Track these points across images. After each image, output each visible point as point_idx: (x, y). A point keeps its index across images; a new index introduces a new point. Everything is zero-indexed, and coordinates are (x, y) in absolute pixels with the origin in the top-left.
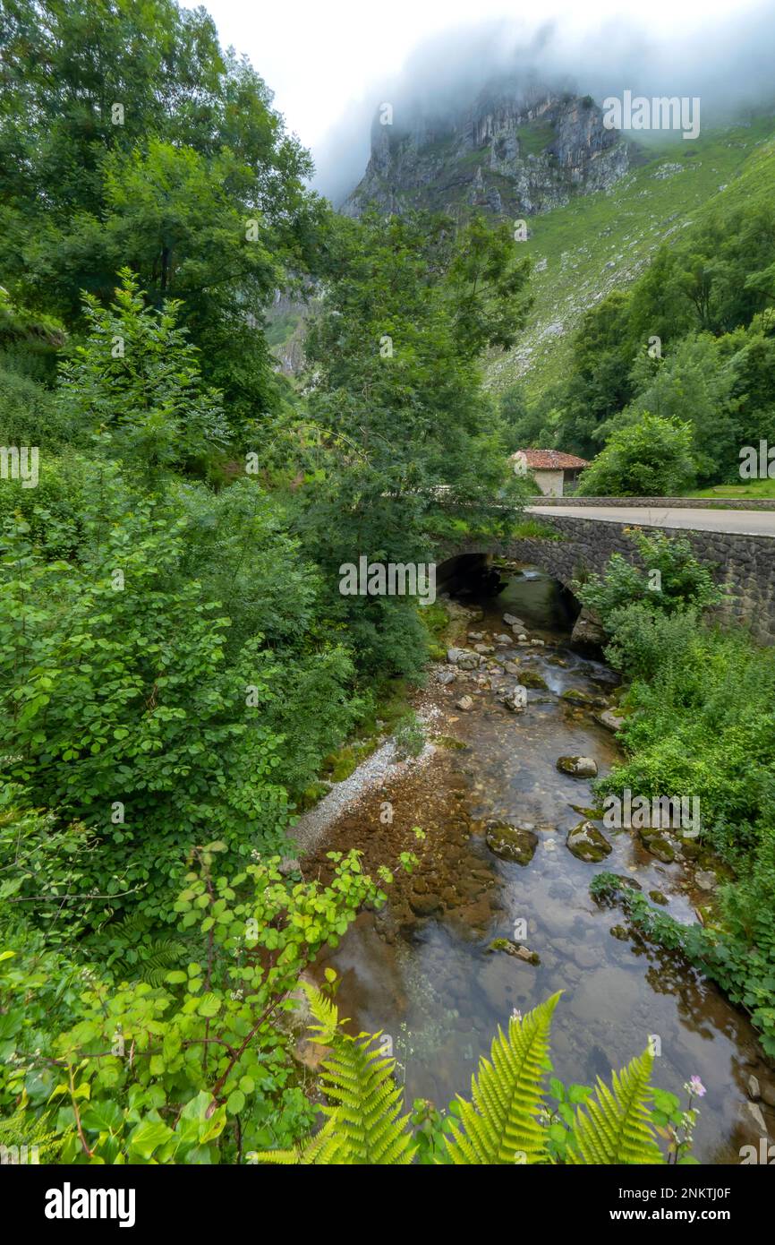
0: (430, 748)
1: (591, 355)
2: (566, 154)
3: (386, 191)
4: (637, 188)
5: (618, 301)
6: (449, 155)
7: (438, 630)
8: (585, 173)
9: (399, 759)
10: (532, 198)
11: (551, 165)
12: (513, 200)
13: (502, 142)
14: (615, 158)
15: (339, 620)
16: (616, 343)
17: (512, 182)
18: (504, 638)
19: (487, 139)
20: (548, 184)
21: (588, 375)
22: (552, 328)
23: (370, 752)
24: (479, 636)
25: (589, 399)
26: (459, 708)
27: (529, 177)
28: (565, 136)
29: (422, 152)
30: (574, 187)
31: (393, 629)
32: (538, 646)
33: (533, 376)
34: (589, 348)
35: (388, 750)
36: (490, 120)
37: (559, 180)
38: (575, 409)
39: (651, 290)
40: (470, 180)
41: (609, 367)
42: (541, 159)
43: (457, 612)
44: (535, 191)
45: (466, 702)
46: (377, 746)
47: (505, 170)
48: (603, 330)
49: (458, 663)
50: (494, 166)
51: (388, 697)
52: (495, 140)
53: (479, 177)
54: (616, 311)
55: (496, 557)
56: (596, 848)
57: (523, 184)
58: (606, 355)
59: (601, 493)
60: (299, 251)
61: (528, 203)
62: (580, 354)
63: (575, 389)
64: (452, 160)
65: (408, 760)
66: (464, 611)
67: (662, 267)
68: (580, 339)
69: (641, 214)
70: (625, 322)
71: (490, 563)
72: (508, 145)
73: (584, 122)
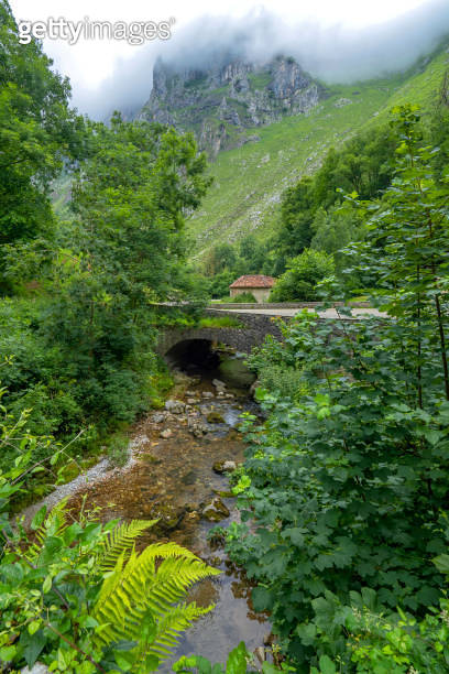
0: (133, 461)
1: (292, 215)
2: (279, 90)
3: (164, 110)
4: (324, 112)
5: (307, 181)
6: (204, 88)
7: (165, 390)
8: (291, 102)
9: (109, 469)
10: (259, 116)
11: (270, 97)
12: (246, 117)
13: (238, 82)
14: (310, 93)
15: (72, 377)
16: (308, 208)
17: (246, 107)
18: (208, 394)
19: (229, 80)
20: (268, 108)
21: (290, 228)
22: (274, 199)
23: (91, 466)
24: (193, 393)
25: (293, 243)
26: (162, 437)
27: (257, 104)
28: (277, 80)
29: (187, 85)
30: (285, 110)
31: (112, 382)
32: (230, 398)
33: (262, 228)
34: (290, 211)
35: (105, 464)
36: (230, 67)
37: (275, 106)
38: (284, 249)
39: (327, 175)
40: (219, 104)
41: (303, 222)
42: (263, 93)
43: (181, 379)
44: (260, 112)
45: (167, 433)
46: (96, 462)
47: (241, 98)
48: (299, 200)
49: (171, 410)
50: (234, 96)
51: (113, 432)
52: (234, 80)
53: (224, 102)
54: (306, 187)
55: (219, 344)
56: (218, 513)
57: (252, 108)
58: (301, 215)
59: (282, 300)
60: (67, 146)
61: (256, 120)
62: (286, 214)
63: (283, 236)
64: (207, 91)
65: (115, 469)
66: (187, 378)
67: (332, 161)
68: (285, 206)
69: (328, 129)
70: (311, 195)
71: (214, 348)
72: (242, 84)
73: (289, 72)
